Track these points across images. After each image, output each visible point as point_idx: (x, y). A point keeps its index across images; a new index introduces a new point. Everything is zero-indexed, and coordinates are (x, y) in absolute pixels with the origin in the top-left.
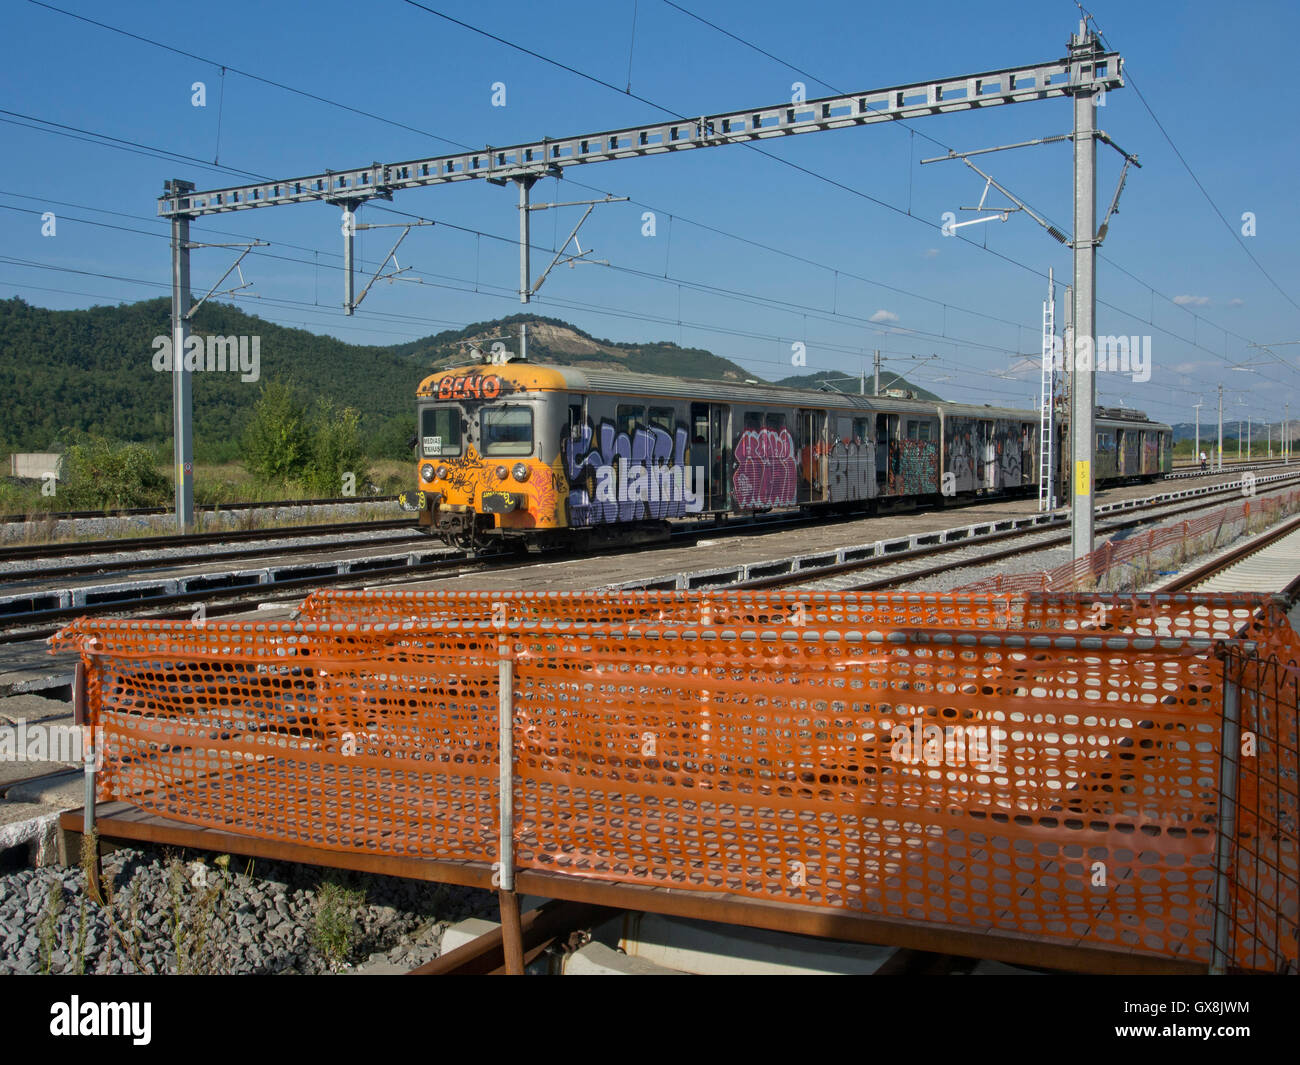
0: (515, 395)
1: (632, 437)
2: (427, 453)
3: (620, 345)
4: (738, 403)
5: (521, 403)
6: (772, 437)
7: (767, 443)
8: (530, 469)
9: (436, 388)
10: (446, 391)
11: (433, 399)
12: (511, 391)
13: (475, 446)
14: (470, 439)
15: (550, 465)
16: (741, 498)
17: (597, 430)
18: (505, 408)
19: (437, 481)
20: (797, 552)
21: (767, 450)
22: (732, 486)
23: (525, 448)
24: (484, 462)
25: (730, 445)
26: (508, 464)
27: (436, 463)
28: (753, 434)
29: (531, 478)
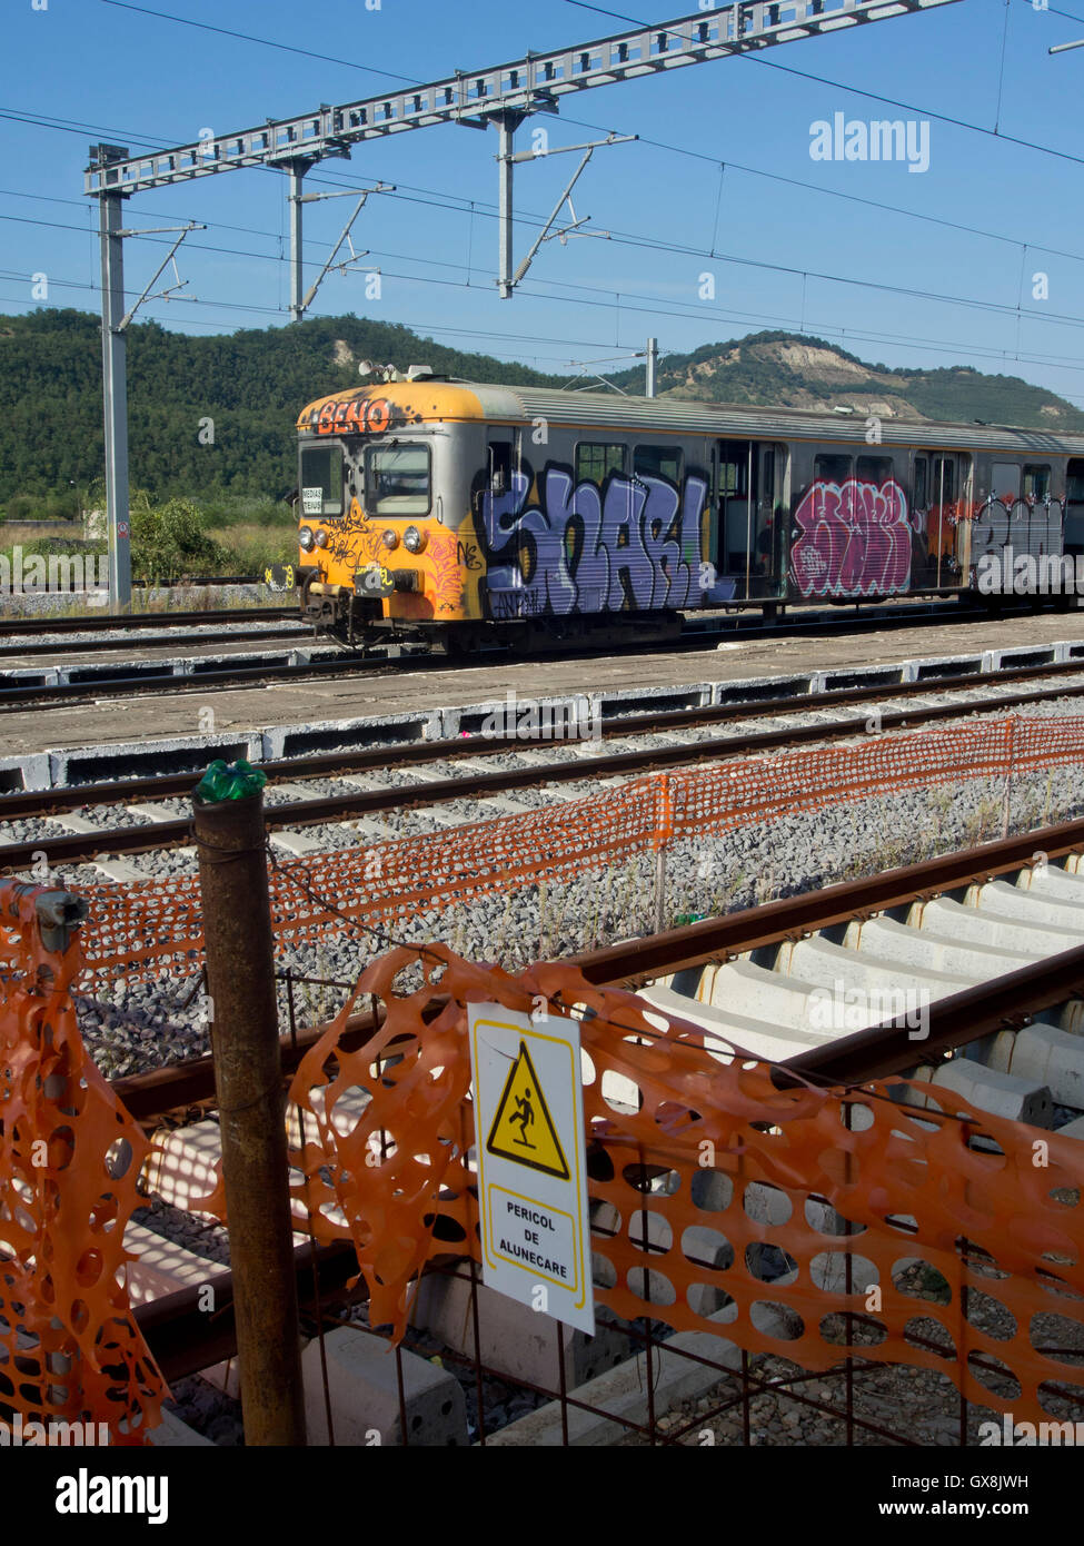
0: (409, 428)
1: (603, 491)
2: (307, 511)
3: (898, 372)
4: (804, 441)
5: (416, 439)
6: (867, 493)
7: (857, 501)
8: (426, 534)
9: (315, 419)
10: (326, 424)
11: (312, 434)
12: (402, 422)
13: (358, 502)
14: (353, 490)
15: (455, 529)
16: (805, 584)
17: (539, 481)
18: (396, 446)
19: (317, 550)
20: (820, 666)
21: (856, 511)
22: (790, 563)
23: (419, 505)
24: (370, 524)
25: (787, 503)
26: (399, 526)
27: (314, 524)
28: (832, 487)
29: (429, 548)
